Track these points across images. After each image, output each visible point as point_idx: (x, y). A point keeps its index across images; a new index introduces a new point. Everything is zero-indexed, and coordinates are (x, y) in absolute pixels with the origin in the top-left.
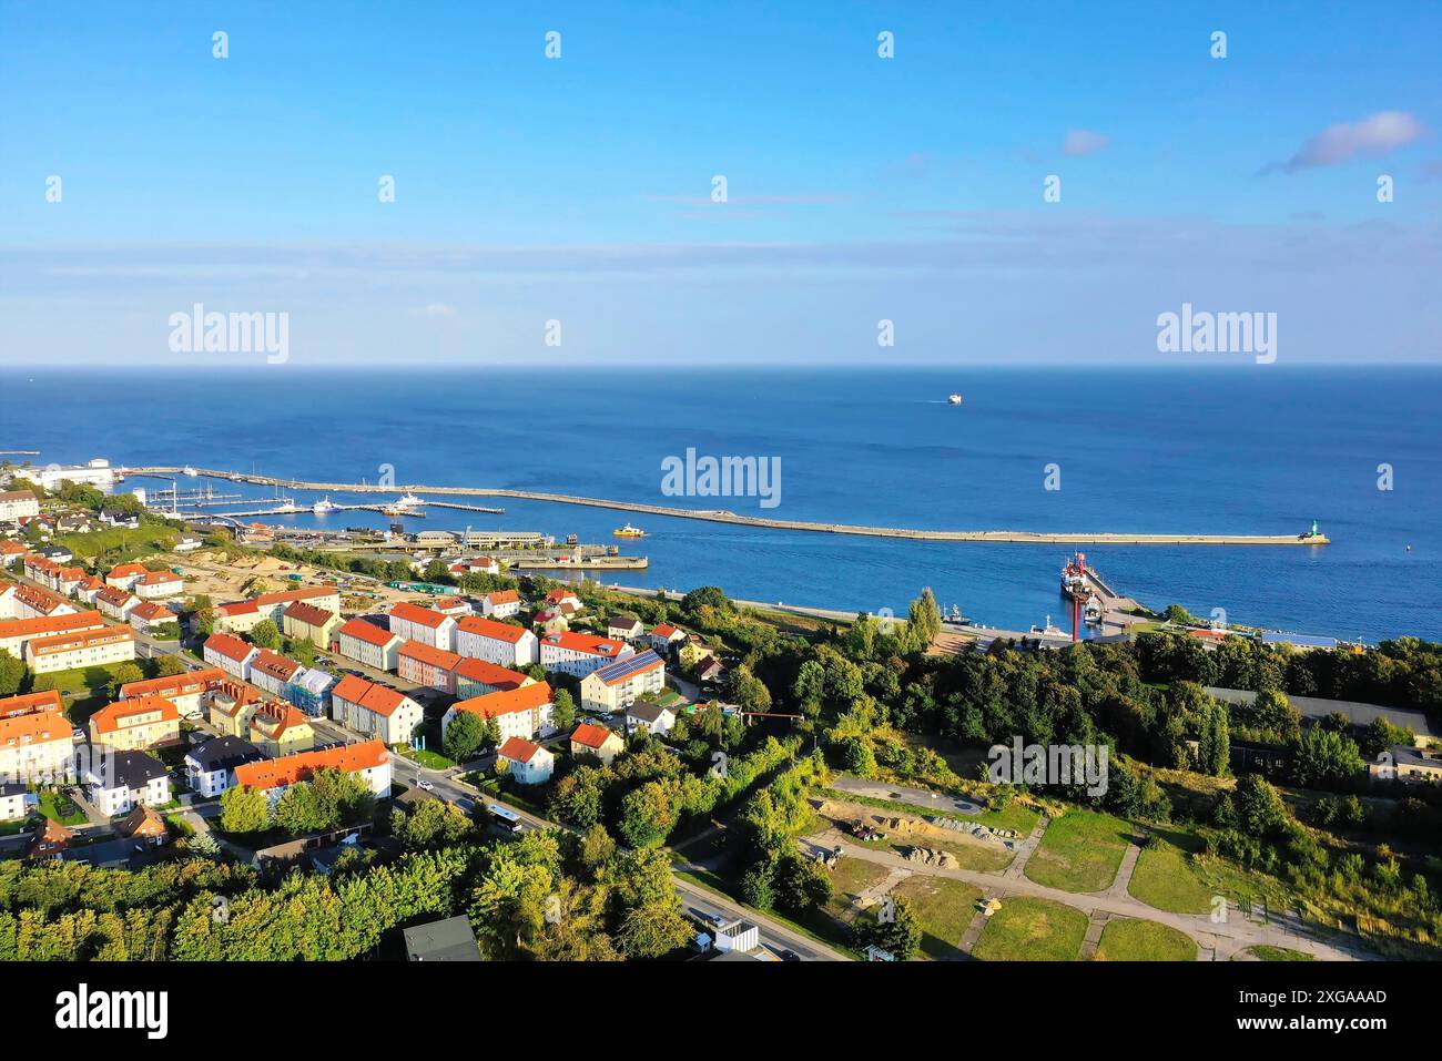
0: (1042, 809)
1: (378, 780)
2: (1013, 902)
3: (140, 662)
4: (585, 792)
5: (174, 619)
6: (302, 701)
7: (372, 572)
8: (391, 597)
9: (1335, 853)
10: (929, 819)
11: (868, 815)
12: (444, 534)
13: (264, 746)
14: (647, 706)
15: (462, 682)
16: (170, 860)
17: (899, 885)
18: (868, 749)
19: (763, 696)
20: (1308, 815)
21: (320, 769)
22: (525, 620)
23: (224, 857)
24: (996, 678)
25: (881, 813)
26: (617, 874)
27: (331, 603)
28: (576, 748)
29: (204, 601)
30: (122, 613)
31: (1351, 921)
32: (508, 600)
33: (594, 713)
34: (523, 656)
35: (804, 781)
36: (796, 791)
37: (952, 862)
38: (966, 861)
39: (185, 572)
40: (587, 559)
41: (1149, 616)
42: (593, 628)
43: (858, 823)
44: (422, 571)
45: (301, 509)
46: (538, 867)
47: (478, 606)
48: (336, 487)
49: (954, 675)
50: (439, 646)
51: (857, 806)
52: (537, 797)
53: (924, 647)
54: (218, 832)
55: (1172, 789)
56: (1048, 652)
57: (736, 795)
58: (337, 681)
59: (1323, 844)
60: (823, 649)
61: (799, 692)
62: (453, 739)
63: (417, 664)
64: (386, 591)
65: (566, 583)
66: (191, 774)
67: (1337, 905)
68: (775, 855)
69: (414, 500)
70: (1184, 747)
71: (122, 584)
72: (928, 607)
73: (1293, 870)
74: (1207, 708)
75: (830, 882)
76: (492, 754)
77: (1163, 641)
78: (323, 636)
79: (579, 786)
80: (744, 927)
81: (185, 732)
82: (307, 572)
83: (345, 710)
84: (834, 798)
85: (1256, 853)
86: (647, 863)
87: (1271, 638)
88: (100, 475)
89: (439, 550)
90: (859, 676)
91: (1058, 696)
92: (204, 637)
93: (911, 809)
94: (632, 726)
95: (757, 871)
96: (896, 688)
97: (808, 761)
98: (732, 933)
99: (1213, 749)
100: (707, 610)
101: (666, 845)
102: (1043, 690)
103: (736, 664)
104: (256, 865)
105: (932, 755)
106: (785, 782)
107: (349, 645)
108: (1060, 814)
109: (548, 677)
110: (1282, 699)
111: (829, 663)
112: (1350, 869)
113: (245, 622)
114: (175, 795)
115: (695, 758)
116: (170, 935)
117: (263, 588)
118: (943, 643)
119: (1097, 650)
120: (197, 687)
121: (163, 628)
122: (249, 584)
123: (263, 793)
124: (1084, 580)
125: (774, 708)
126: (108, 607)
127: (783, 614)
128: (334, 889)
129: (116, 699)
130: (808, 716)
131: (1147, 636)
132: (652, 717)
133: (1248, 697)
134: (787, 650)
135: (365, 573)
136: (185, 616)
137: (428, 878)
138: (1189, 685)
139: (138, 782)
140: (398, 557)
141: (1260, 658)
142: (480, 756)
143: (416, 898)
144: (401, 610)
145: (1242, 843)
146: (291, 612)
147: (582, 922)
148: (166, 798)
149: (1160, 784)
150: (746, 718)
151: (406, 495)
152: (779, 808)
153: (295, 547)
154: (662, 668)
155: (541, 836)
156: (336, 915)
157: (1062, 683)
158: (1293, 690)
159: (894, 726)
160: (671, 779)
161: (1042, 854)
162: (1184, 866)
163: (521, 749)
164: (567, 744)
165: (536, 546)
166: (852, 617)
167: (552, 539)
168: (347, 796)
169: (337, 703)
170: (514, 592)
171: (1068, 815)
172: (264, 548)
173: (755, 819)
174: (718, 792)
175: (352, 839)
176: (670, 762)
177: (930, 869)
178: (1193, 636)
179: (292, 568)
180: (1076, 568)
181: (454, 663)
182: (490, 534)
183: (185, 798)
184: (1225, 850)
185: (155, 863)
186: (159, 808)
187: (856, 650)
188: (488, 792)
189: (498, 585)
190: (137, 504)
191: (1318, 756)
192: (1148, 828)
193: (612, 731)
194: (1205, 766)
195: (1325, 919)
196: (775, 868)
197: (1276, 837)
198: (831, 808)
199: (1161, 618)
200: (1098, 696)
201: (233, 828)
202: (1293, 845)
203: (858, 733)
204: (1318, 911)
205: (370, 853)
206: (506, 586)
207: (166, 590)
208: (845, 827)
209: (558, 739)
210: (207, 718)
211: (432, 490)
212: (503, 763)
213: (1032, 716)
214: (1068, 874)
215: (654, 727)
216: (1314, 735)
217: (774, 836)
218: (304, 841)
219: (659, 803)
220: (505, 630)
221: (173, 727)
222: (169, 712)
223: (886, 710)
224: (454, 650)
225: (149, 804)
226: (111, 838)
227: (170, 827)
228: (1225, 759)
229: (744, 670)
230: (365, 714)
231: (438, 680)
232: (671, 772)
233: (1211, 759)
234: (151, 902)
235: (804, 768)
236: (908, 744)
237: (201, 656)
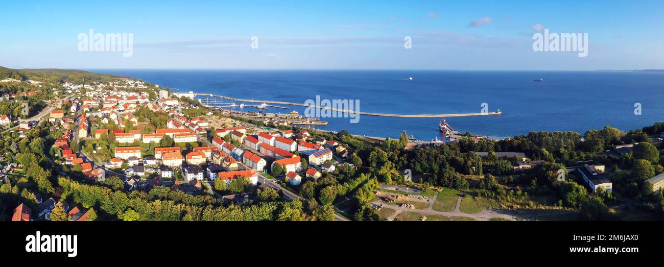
0: (437, 190)
1: (254, 180)
2: (430, 217)
3: (198, 142)
4: (310, 188)
5: (206, 132)
6: (235, 157)
7: (254, 123)
8: (258, 130)
9: (507, 191)
10: (406, 195)
11: (390, 195)
12: (273, 114)
13: (225, 168)
14: (327, 164)
15: (277, 155)
16: (202, 195)
17: (398, 215)
18: (389, 176)
19: (360, 161)
20: (501, 182)
21: (239, 176)
22: (293, 138)
23: (215, 196)
24: (424, 154)
25: (393, 194)
26: (318, 213)
27: (243, 131)
28: (307, 175)
29: (213, 128)
30: (194, 129)
31: (512, 207)
32: (290, 133)
33: (313, 166)
34: (293, 148)
35: (372, 186)
36: (369, 189)
37: (413, 207)
38: (417, 206)
39: (209, 121)
40: (311, 122)
41: (461, 135)
42: (312, 141)
43: (387, 197)
44: (267, 124)
45: (237, 106)
46: (297, 210)
47: (281, 134)
48: (246, 101)
49: (412, 154)
50: (271, 145)
51: (386, 193)
52: (296, 189)
53: (404, 146)
54: (214, 189)
55: (469, 180)
56: (437, 146)
57: (353, 190)
58: (244, 152)
59: (505, 189)
60: (376, 148)
61: (370, 160)
62: (274, 171)
63: (265, 150)
64: (257, 129)
65: (305, 128)
66: (208, 173)
67: (509, 204)
68: (363, 208)
69: (265, 105)
70: (472, 169)
71: (194, 122)
72: (405, 136)
73: (498, 197)
74: (477, 157)
75: (379, 215)
76: (285, 176)
77: (465, 141)
78: (241, 140)
79: (308, 186)
81: (207, 161)
82: (238, 122)
83: (246, 160)
84: (380, 190)
85: (490, 194)
86: (327, 210)
87: (490, 138)
88: (191, 95)
89: (272, 118)
90: (386, 155)
91: (440, 158)
92: (212, 138)
93: (401, 193)
94: (323, 170)
95: (358, 211)
96: (397, 158)
97: (373, 180)
99: (478, 168)
100: (344, 137)
101: (332, 204)
102: (436, 158)
103: (352, 153)
104: (222, 200)
106: (366, 186)
107: (248, 143)
108: (441, 190)
109: (300, 155)
110: (494, 153)
111: (378, 152)
112: (511, 194)
113: (222, 135)
114: (204, 178)
115: (342, 177)
116: (201, 215)
117: (227, 126)
118: (409, 145)
119: (449, 145)
120: (210, 150)
121: (203, 134)
122: (224, 125)
123: (225, 180)
124: (445, 127)
125: (363, 165)
126: (191, 128)
127: (365, 138)
128: (242, 210)
129: (192, 151)
130: (373, 167)
131: (461, 140)
132: (329, 167)
133: (486, 154)
134: (366, 149)
135: (252, 124)
136: (209, 131)
137: (267, 210)
138: (472, 152)
139: (196, 173)
140: (261, 120)
141: (488, 143)
142: (280, 176)
143: (263, 215)
144: (261, 134)
145: (486, 192)
146: (233, 133)
148: (202, 178)
149: (466, 179)
150: (355, 168)
151: (263, 103)
152: (365, 194)
153: (235, 115)
154: (331, 153)
155: (298, 201)
156: (242, 217)
157: (441, 154)
158: (496, 151)
159: (396, 169)
160: (334, 185)
161: (437, 202)
162: (473, 201)
163: (292, 175)
164: (305, 174)
165: (297, 118)
166: (384, 139)
167: (301, 116)
168: (246, 183)
169: (244, 158)
170: (291, 131)
171: (443, 191)
172: (227, 116)
173: (358, 197)
174: (347, 189)
175: (247, 196)
176: (334, 180)
177: (407, 210)
178: (472, 139)
179: (234, 121)
180: (443, 124)
181: (275, 150)
182: (285, 114)
183: (206, 179)
184: (483, 195)
185: (199, 195)
186: (200, 181)
187: (385, 148)
188: (283, 186)
189: (287, 129)
190: (199, 103)
191: (502, 167)
192: (464, 192)
193: (317, 171)
194: (477, 173)
195: (506, 208)
196: (363, 211)
197: (494, 189)
198: (379, 193)
199: (465, 135)
200: (450, 157)
201: (217, 189)
202: (498, 190)
203: (386, 172)
204: (504, 206)
205: (251, 201)
206: (289, 129)
207: (204, 125)
208: (383, 199)
209: (302, 173)
210: (212, 159)
211: (270, 102)
212: (287, 178)
213: (433, 164)
214: (444, 207)
215: (329, 170)
216: (501, 161)
217: (363, 202)
218: (234, 195)
219: (331, 192)
220: (289, 141)
221: (204, 160)
222: (204, 156)
223: (394, 165)
224: (275, 146)
225: (198, 179)
226: (189, 186)
227: (203, 186)
228: (481, 171)
229: (354, 154)
230: (251, 162)
231: (270, 154)
232: (334, 183)
233: (478, 171)
234: (197, 205)
235: (371, 182)
236: (401, 174)
237: (211, 142)
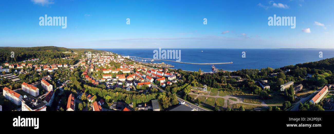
1: (150, 86)
2: (209, 98)
3: (131, 73)
4: (168, 88)
6: (143, 77)
7: (149, 67)
8: (151, 69)
9: (235, 89)
10: (201, 90)
12: (156, 63)
13: (140, 81)
14: (174, 80)
15: (157, 77)
16: (132, 90)
17: (198, 97)
18: (195, 84)
19: (185, 79)
20: (233, 86)
21: (145, 84)
22: (163, 71)
23: (136, 91)
24: (206, 76)
25: (196, 90)
26: (171, 96)
27: (146, 69)
28: (167, 84)
29: (136, 68)
30: (129, 69)
31: (236, 94)
33: (169, 81)
34: (163, 75)
35: (189, 87)
36: (188, 88)
37: (203, 94)
40: (169, 66)
42: (169, 72)
44: (154, 67)
45: (144, 61)
46: (164, 95)
47: (159, 70)
48: (147, 59)
49: (203, 77)
51: (194, 89)
52: (164, 88)
53: (200, 74)
54: (136, 89)
55: (222, 85)
56: (211, 74)
57: (183, 89)
58: (146, 76)
59: (234, 88)
61: (188, 79)
62: (156, 82)
63: (153, 75)
64: (151, 68)
65: (167, 68)
66: (134, 83)
68: (186, 95)
69: (153, 60)
70: (223, 81)
71: (130, 66)
72: (200, 70)
73: (232, 91)
75: (192, 97)
76: (160, 84)
77: (221, 72)
78: (145, 72)
80: (184, 102)
81: (134, 79)
82: (144, 66)
86: (174, 95)
87: (229, 71)
88: (128, 57)
89: (155, 65)
90: (194, 77)
91: (212, 78)
92: (136, 71)
93: (199, 89)
94: (173, 82)
95: (185, 96)
96: (197, 78)
98: (182, 102)
99: (225, 81)
100: (180, 71)
101: (176, 94)
103: (183, 76)
104: (139, 92)
105: (201, 84)
106: (187, 87)
107: (147, 73)
108: (212, 89)
109: (165, 77)
110: (230, 76)
111: (191, 76)
113: (139, 70)
115: (179, 84)
117: (140, 67)
118: (202, 74)
119: (215, 73)
120: (135, 76)
121: (132, 70)
123: (140, 86)
125: (186, 80)
126: (128, 68)
127: (187, 71)
128: (146, 95)
129: (129, 76)
130: (189, 81)
131: (219, 72)
133: (228, 76)
134: (187, 75)
136: (134, 69)
137: (154, 96)
138: (223, 76)
139: (130, 83)
140: (152, 65)
141: (228, 73)
142: (158, 84)
144: (152, 70)
145: (228, 89)
146: (142, 70)
147: (168, 101)
148: (132, 85)
150: (184, 81)
152: (187, 90)
153: (143, 64)
154: (176, 76)
155: (164, 92)
156: (146, 98)
158: (231, 76)
159: (197, 82)
160: (176, 87)
161: (211, 93)
162: (223, 92)
163: (162, 84)
165: (164, 65)
166: (193, 72)
168: (147, 87)
169: (146, 78)
170: (162, 69)
172: (141, 64)
173: (184, 91)
174: (181, 88)
175: (147, 91)
176: (176, 85)
177: (201, 95)
178: (223, 72)
180: (213, 66)
181: (156, 75)
182: (160, 63)
183: (134, 85)
184: (226, 90)
186: (132, 86)
187: (194, 75)
188: (159, 88)
190: (131, 60)
191: (233, 81)
192: (220, 89)
193: (171, 82)
194: (224, 83)
195: (234, 95)
197: (230, 88)
198: (192, 90)
199: (220, 70)
200: (215, 78)
201: (137, 88)
202: (232, 89)
203: (194, 82)
205: (149, 92)
206: (161, 68)
207: (133, 67)
208: (193, 92)
209: (166, 83)
210: (136, 78)
213: (210, 80)
214: (213, 94)
215: (175, 82)
216: (233, 79)
217: (186, 93)
218: (143, 91)
219: (175, 89)
220: (161, 72)
221: (133, 79)
222: (133, 78)
223: (197, 80)
227: (132, 87)
228: (226, 82)
229: (183, 77)
230: (149, 79)
231: (155, 77)
235: (189, 86)
236: (199, 83)
237: (135, 73)
